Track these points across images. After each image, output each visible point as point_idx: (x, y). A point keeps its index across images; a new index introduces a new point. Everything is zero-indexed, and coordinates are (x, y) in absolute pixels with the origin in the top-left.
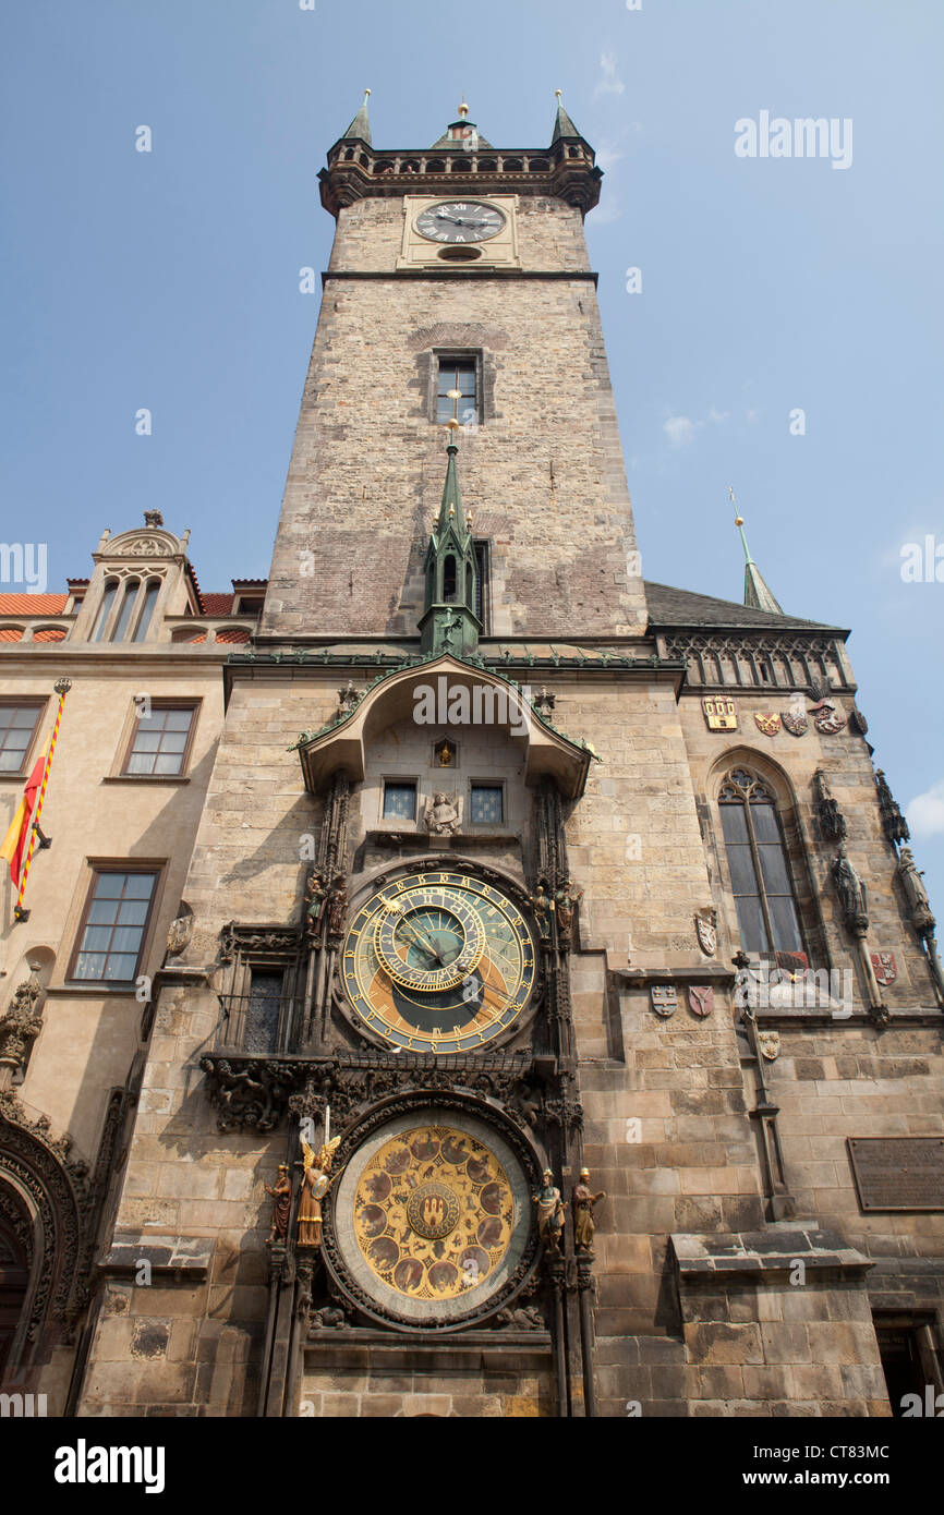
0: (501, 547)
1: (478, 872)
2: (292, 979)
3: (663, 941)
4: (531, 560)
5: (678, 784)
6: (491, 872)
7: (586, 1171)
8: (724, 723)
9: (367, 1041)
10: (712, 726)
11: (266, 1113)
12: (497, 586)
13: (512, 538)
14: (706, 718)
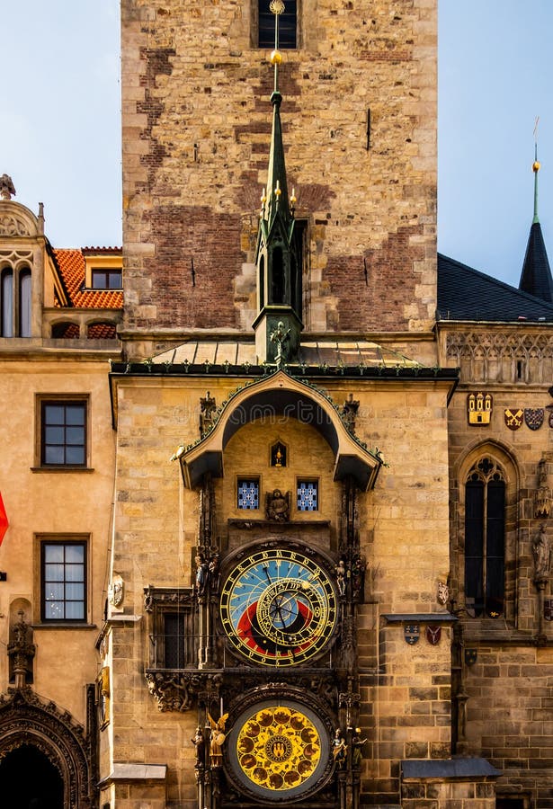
0: (319, 227)
1: (301, 549)
2: (190, 621)
3: (414, 596)
4: (343, 245)
5: (439, 480)
6: (310, 550)
7: (358, 730)
8: (480, 419)
9: (238, 660)
10: (471, 421)
11: (185, 701)
12: (315, 276)
13: (329, 216)
14: (468, 413)
